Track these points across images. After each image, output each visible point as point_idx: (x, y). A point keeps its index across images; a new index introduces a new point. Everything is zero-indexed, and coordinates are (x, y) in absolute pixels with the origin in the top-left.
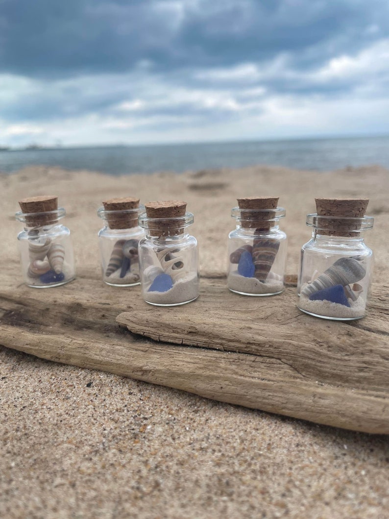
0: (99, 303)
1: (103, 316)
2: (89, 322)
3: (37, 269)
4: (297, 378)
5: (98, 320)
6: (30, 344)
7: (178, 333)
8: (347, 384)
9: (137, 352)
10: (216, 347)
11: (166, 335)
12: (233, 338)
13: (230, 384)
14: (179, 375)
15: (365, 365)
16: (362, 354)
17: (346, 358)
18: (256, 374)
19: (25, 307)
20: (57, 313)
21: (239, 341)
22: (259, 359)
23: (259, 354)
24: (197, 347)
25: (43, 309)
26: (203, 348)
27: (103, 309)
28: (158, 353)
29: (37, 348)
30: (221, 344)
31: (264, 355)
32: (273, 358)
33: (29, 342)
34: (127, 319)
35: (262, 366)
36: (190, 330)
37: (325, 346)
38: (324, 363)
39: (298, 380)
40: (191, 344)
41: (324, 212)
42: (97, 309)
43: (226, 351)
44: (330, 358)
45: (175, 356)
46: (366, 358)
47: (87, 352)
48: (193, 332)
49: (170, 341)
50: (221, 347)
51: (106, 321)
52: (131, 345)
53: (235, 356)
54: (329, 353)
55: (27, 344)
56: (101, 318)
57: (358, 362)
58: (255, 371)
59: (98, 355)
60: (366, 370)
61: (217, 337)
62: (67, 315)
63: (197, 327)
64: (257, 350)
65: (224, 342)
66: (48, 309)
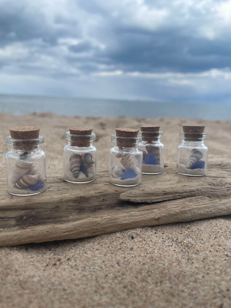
0: (95, 193)
1: (103, 200)
2: (97, 205)
3: (33, 181)
4: (212, 200)
5: (102, 203)
6: (67, 232)
7: (158, 196)
8: (227, 197)
9: (145, 211)
10: (177, 198)
11: (154, 198)
12: (183, 191)
13: (197, 210)
14: (175, 215)
15: (228, 189)
16: (225, 185)
17: (221, 188)
18: (201, 204)
19: (34, 210)
20: (66, 207)
21: (186, 192)
22: (196, 197)
23: (195, 195)
24: (170, 200)
25: (53, 207)
26: (173, 200)
27: (101, 196)
28: (156, 208)
29: (75, 232)
30: (180, 196)
31: (197, 195)
32: (200, 195)
33: (65, 230)
34: (128, 196)
35: (199, 199)
36: (163, 193)
37: (213, 185)
38: (217, 192)
39: (214, 201)
40: (167, 199)
41: (194, 132)
42: (97, 197)
43: (182, 198)
44: (217, 189)
45: (166, 207)
46: (227, 186)
47: (118, 221)
48: (166, 194)
49: (157, 201)
50: (180, 197)
51: (107, 202)
52: (138, 209)
53: (188, 199)
54: (216, 188)
55: (64, 233)
56: (102, 202)
57: (225, 188)
58: (200, 202)
59: (125, 220)
60: (229, 190)
61: (176, 193)
62: (76, 206)
63: (166, 191)
64: (194, 194)
65: (180, 194)
66: (57, 207)
